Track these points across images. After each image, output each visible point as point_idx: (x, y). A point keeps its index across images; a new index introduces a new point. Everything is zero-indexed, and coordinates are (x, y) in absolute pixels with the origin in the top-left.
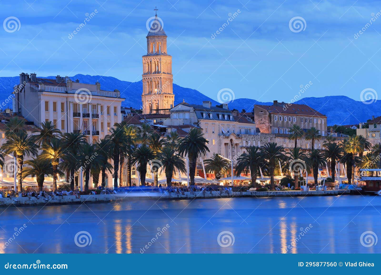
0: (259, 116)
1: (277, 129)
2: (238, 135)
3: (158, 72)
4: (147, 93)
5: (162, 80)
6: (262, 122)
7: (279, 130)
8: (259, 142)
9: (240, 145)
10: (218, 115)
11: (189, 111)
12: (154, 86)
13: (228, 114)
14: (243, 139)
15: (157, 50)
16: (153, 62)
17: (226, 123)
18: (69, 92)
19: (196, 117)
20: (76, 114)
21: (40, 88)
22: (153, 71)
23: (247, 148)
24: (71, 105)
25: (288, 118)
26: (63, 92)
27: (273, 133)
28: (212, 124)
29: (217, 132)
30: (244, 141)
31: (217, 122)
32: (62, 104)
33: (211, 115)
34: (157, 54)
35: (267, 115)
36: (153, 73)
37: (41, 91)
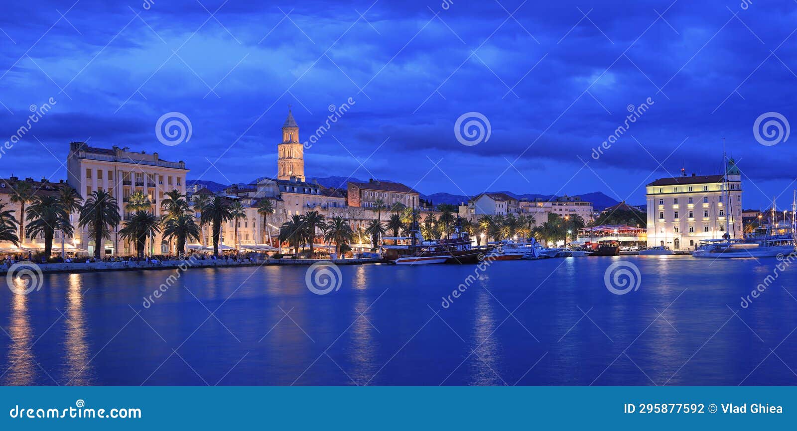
0: (352, 192)
1: (367, 203)
2: (325, 208)
3: (291, 158)
4: (282, 175)
5: (293, 164)
6: (354, 196)
7: (369, 204)
8: (347, 214)
9: (326, 216)
10: (304, 189)
11: (272, 185)
12: (287, 169)
13: (316, 188)
14: (329, 211)
15: (289, 140)
16: (286, 149)
17: (311, 196)
18: (118, 160)
19: (278, 190)
20: (127, 182)
21: (80, 156)
22: (287, 156)
23: (333, 219)
24: (121, 174)
25: (379, 194)
26: (111, 160)
27: (363, 206)
28: (296, 197)
29: (301, 204)
30: (331, 213)
31: (301, 196)
32: (110, 173)
33: (295, 189)
34: (290, 142)
35: (358, 191)
36: (287, 158)
37: (81, 158)
